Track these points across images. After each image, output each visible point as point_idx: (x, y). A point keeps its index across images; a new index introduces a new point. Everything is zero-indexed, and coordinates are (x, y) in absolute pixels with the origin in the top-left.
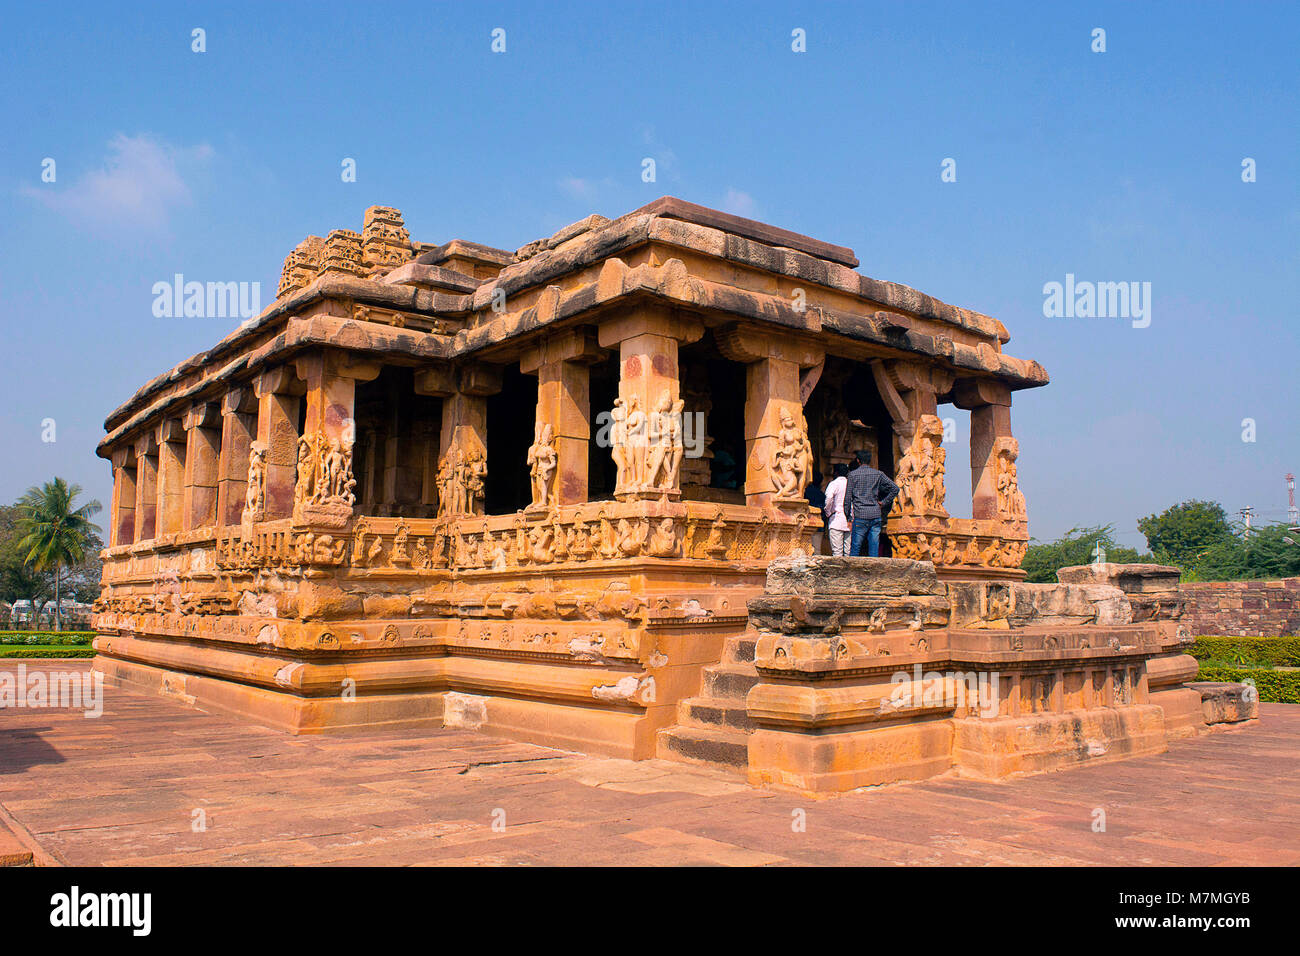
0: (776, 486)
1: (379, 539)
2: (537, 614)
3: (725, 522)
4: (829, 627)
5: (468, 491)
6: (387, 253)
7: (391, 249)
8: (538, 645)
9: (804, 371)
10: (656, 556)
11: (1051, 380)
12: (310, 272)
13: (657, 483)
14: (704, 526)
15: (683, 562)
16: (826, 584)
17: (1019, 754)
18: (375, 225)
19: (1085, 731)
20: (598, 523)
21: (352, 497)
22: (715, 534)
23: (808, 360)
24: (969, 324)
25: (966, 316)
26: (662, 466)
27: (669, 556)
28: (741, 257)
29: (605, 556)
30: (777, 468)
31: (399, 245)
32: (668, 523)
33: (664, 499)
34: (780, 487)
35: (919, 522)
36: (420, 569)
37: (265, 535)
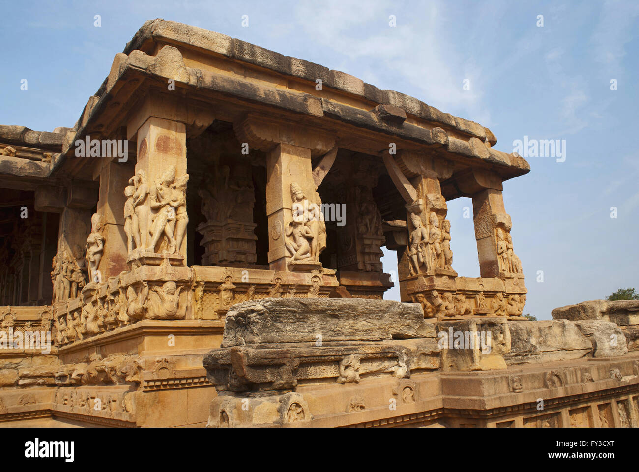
0: (290, 252)
2: (90, 381)
3: (234, 284)
5: (71, 283)
9: (317, 159)
11: (531, 168)
13: (157, 248)
14: (214, 289)
15: (189, 323)
16: (279, 330)
20: (119, 293)
26: (163, 234)
28: (247, 57)
29: (123, 323)
33: (165, 264)
34: (294, 252)
35: (432, 281)
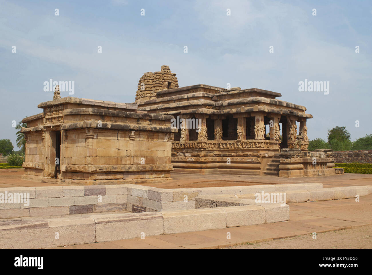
1: (210, 144)
2: (239, 156)
4: (290, 157)
6: (168, 77)
7: (169, 76)
8: (240, 160)
9: (278, 119)
10: (262, 148)
11: (313, 117)
12: (150, 81)
13: (262, 137)
14: (267, 143)
15: (265, 149)
17: (311, 174)
18: (165, 70)
19: (319, 172)
20: (252, 143)
21: (207, 137)
22: (268, 144)
23: (279, 117)
24: (301, 109)
25: (300, 107)
27: (263, 148)
29: (253, 148)
30: (276, 134)
31: (170, 75)
32: (263, 143)
33: (263, 140)
34: (276, 137)
35: (293, 142)
36: (214, 149)
37: (189, 143)
